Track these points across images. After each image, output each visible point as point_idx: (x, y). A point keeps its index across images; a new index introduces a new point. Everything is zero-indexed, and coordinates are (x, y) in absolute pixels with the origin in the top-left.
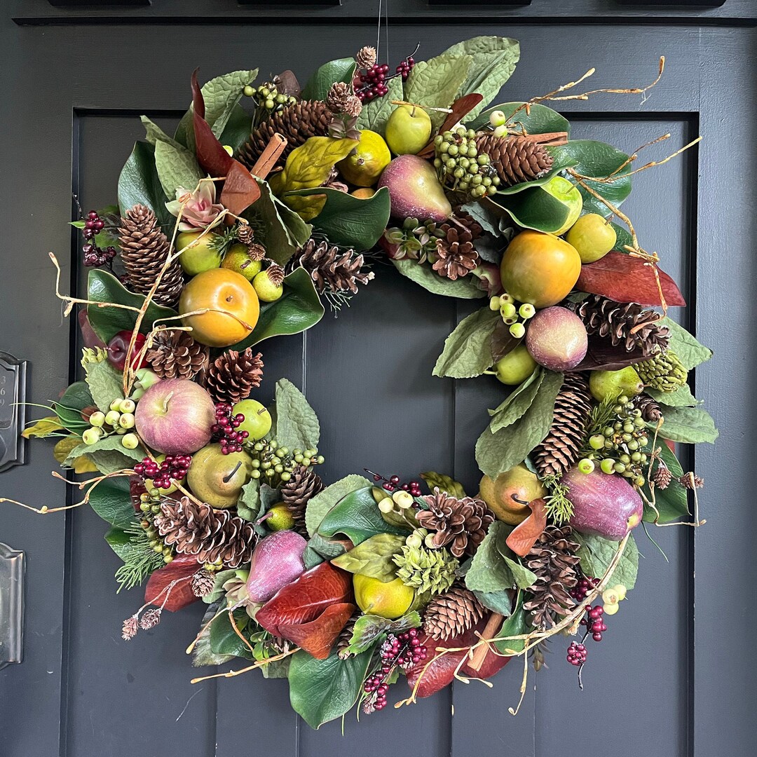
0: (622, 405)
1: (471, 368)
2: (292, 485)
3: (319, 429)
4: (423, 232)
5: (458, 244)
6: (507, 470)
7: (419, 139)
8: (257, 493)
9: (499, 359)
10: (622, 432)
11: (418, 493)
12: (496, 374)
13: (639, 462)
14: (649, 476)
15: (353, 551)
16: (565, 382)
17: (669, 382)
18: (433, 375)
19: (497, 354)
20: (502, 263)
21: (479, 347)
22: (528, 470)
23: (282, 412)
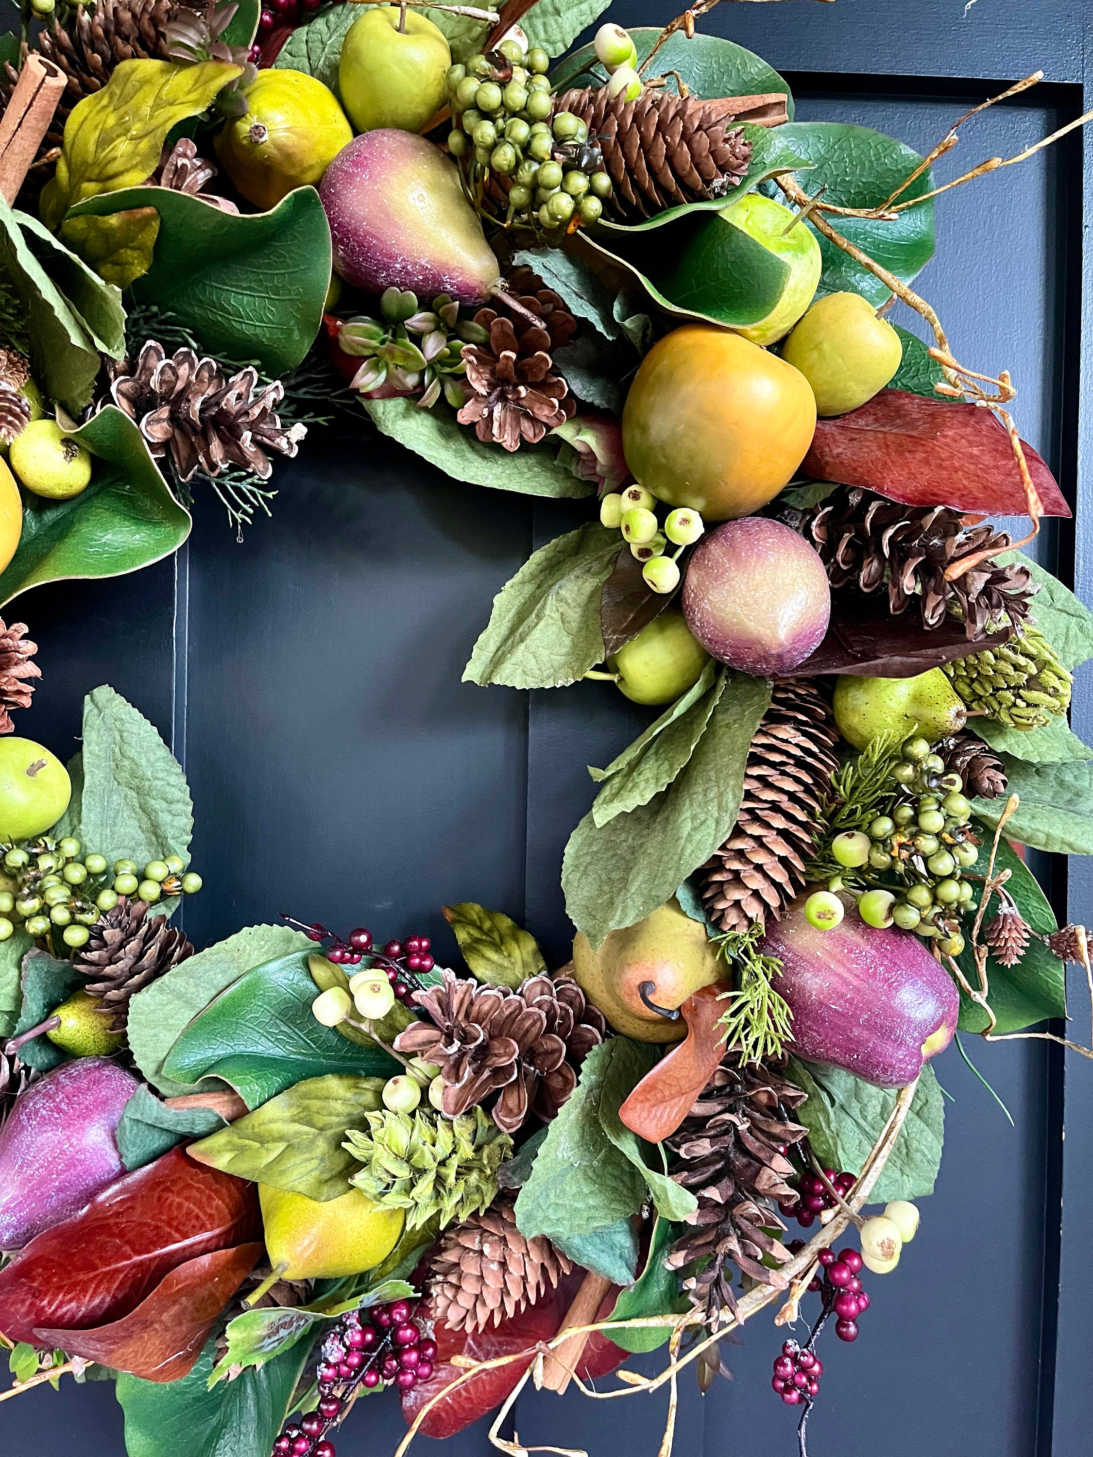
0: (916, 762)
1: (555, 664)
2: (94, 956)
3: (191, 808)
4: (431, 326)
5: (513, 356)
6: (628, 923)
7: (415, 90)
8: (16, 972)
9: (619, 643)
10: (913, 829)
11: (427, 963)
12: (615, 678)
13: (955, 905)
14: (975, 932)
15: (245, 1123)
16: (775, 700)
17: (1028, 705)
18: (464, 679)
19: (614, 632)
20: (626, 410)
21: (574, 615)
22: (684, 914)
23: (98, 767)
